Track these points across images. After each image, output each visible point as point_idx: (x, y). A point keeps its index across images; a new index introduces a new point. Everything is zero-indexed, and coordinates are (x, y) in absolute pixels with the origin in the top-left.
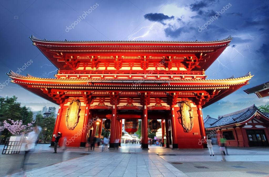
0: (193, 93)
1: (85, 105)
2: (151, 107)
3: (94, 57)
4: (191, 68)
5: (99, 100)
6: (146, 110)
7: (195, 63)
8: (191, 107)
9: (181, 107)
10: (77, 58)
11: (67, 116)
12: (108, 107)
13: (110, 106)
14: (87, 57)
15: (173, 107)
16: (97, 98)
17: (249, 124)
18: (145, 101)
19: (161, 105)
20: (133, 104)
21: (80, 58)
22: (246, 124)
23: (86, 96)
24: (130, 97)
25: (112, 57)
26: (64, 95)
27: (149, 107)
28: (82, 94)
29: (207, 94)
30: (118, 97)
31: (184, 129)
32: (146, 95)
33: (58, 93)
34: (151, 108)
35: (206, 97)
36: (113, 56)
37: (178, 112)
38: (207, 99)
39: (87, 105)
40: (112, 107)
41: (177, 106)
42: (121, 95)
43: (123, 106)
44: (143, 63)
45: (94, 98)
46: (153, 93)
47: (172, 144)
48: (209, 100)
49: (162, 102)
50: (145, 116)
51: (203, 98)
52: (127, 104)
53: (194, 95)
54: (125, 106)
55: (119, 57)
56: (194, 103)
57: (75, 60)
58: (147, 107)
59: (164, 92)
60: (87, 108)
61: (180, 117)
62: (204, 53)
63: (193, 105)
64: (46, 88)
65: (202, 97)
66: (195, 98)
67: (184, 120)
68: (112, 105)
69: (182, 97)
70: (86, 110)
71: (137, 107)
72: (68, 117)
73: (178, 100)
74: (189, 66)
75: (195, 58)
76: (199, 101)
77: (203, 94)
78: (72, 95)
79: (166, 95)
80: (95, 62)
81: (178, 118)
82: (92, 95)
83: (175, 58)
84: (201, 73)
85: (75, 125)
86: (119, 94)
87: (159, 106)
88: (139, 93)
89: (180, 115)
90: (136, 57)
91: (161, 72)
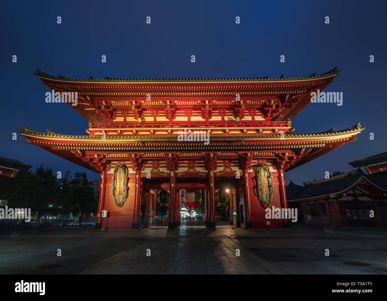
0: (273, 153)
1: (135, 172)
2: (218, 172)
3: (136, 102)
4: (271, 116)
5: (151, 165)
6: (213, 177)
7: (277, 109)
8: (269, 173)
9: (257, 173)
10: (112, 104)
11: (113, 188)
12: (165, 174)
13: (166, 173)
14: (126, 103)
15: (247, 172)
16: (149, 162)
17: (348, 195)
18: (212, 165)
19: (231, 169)
20: (195, 169)
21: (116, 104)
22: (345, 195)
23: (134, 159)
24: (191, 160)
25: (161, 102)
26: (105, 159)
27: (216, 173)
28: (128, 157)
29: (292, 154)
30: (176, 159)
31: (261, 202)
32: (212, 156)
33: (96, 156)
34: (219, 174)
35: (290, 158)
36: (163, 102)
37: (252, 179)
38: (292, 161)
39: (136, 172)
40: (170, 174)
41: (251, 171)
42: (180, 157)
43: (183, 173)
44: (205, 110)
45: (145, 162)
46: (221, 154)
47: (245, 222)
48: (295, 162)
49: (232, 166)
50: (212, 185)
51: (287, 160)
52: (189, 169)
53: (274, 156)
54: (185, 172)
55: (170, 102)
56: (274, 166)
57: (109, 108)
58: (214, 173)
59: (235, 153)
60: (137, 176)
61: (255, 186)
62: (291, 95)
63: (272, 170)
64: (79, 150)
65: (286, 158)
66: (276, 159)
67: (261, 190)
68: (169, 172)
69: (258, 159)
70: (136, 179)
71: (201, 174)
72: (115, 190)
73: (253, 163)
74: (269, 115)
75: (278, 102)
76: (281, 163)
77: (287, 154)
78: (116, 159)
79: (238, 157)
80: (139, 110)
81: (253, 188)
82: (142, 158)
83: (249, 102)
84: (286, 124)
85: (125, 200)
86: (178, 156)
87: (229, 171)
88: (202, 153)
89: (255, 182)
90: (194, 102)
91: (231, 124)
